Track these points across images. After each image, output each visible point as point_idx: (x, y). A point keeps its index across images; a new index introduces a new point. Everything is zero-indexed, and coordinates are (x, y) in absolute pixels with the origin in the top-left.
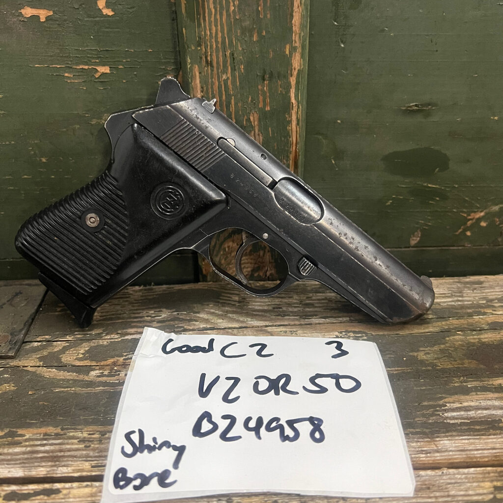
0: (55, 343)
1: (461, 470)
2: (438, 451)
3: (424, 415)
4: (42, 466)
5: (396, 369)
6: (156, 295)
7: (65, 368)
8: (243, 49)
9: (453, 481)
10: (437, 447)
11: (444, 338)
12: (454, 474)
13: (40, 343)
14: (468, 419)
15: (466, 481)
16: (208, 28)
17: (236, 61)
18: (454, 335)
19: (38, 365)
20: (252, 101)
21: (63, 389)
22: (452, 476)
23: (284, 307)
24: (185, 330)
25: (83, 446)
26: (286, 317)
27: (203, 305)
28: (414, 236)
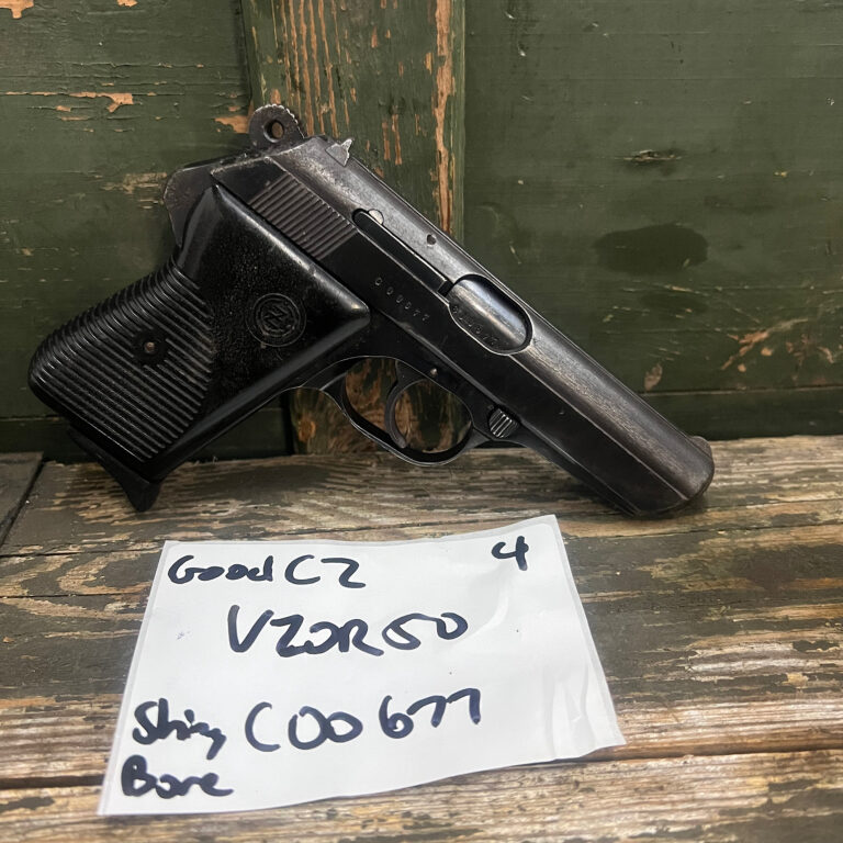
0: (49, 558)
1: (715, 758)
2: (678, 728)
3: (658, 670)
4: (23, 761)
5: (615, 593)
6: (221, 476)
7: (64, 598)
8: (354, 62)
9: (702, 776)
10: (677, 720)
11: (697, 543)
12: (705, 765)
13: (24, 559)
14: (731, 675)
15: (724, 775)
16: (294, 27)
17: (343, 83)
18: (713, 537)
19: (20, 594)
20: (372, 149)
21: (61, 634)
22: (701, 768)
23: (434, 493)
24: (267, 535)
25: (92, 726)
26: (435, 511)
27: (297, 492)
28: (651, 373)
